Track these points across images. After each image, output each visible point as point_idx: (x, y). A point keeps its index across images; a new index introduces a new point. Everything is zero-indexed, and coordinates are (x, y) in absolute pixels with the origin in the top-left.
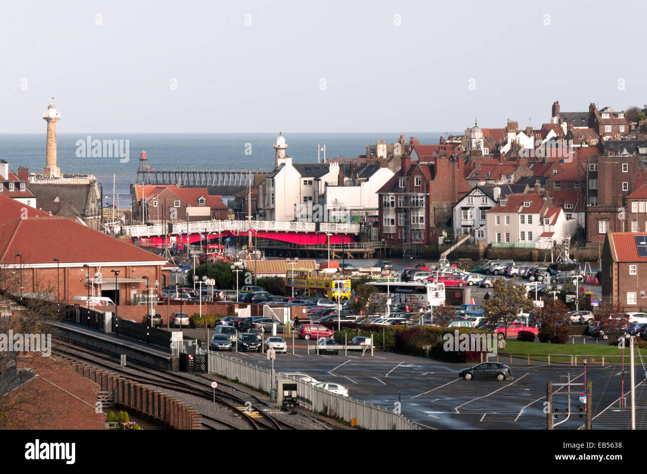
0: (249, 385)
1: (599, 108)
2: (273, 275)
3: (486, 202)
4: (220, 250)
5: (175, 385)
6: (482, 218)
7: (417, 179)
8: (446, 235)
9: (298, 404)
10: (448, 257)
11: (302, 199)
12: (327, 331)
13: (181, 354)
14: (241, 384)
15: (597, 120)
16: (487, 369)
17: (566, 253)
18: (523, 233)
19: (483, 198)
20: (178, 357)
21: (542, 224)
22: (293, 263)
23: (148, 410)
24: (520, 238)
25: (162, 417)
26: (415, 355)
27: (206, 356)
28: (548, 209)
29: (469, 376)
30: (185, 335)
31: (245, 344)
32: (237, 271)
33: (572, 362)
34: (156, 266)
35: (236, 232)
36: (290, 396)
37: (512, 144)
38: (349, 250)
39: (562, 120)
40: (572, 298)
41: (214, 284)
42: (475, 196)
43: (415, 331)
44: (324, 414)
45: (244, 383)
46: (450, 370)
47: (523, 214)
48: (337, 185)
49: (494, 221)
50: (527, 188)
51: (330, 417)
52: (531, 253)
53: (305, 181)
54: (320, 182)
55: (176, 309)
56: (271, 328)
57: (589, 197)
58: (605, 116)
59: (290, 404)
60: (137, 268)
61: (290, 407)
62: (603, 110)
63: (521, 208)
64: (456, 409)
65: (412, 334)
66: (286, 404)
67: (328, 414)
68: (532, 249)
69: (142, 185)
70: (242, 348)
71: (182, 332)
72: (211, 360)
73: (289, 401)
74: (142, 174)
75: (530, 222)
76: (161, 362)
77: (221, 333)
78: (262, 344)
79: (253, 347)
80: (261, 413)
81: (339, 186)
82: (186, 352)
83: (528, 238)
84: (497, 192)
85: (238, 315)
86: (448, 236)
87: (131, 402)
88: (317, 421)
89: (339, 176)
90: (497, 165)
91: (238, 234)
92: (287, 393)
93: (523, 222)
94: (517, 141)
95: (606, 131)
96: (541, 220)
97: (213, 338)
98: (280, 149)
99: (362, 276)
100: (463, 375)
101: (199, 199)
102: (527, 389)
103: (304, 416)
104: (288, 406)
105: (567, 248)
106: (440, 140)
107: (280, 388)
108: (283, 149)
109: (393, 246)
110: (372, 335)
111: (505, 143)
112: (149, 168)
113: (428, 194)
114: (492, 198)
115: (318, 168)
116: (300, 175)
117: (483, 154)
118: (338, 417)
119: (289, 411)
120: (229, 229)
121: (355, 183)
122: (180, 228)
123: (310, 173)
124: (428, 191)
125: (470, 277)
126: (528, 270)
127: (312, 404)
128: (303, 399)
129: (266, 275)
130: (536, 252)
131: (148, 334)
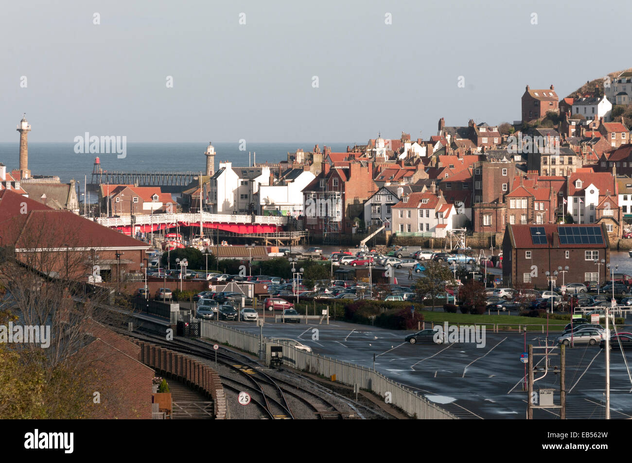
0: (238, 347)
1: (477, 123)
2: (232, 258)
3: (391, 199)
4: (178, 238)
5: (178, 347)
6: (388, 212)
7: (335, 180)
8: (359, 226)
9: (282, 363)
10: (367, 243)
11: (240, 196)
12: (287, 303)
13: (178, 322)
14: (230, 346)
15: (476, 133)
16: (428, 335)
17: (462, 243)
18: (422, 225)
19: (389, 196)
20: (176, 324)
21: (437, 217)
22: (250, 248)
23: (165, 367)
24: (419, 229)
25: (179, 373)
26: (362, 324)
27: (199, 324)
28: (442, 205)
29: (413, 341)
30: (181, 307)
31: (225, 314)
32: (207, 254)
33: (494, 330)
34: (141, 250)
35: (187, 223)
36: (277, 356)
37: (408, 152)
38: (279, 237)
39: (446, 133)
40: (479, 278)
41: (187, 265)
42: (382, 195)
43: (361, 304)
44: (306, 371)
45: (234, 346)
46: (395, 335)
47: (422, 209)
48: (268, 185)
49: (398, 215)
50: (425, 188)
51: (312, 373)
52: (428, 241)
53: (242, 182)
54: (254, 182)
55: (160, 285)
56: (240, 301)
57: (475, 195)
58: (483, 130)
59: (277, 363)
60: (126, 252)
61: (277, 365)
62: (480, 125)
63: (420, 204)
64: (411, 367)
65: (359, 306)
66: (274, 363)
67: (310, 371)
68: (429, 238)
69: (107, 184)
70: (222, 318)
71: (178, 304)
72: (203, 327)
73: (276, 360)
74: (96, 175)
75: (428, 216)
76: (161, 329)
77: (203, 305)
78: (238, 314)
79: (231, 316)
80: (254, 370)
81: (270, 185)
82: (182, 320)
83: (425, 229)
84: (401, 192)
85: (211, 290)
86: (360, 227)
87: (150, 361)
88: (302, 377)
89: (270, 178)
90: (399, 170)
91: (189, 225)
92: (274, 354)
93: (422, 216)
94: (412, 150)
95: (483, 142)
96: (437, 214)
97: (198, 309)
98: (210, 156)
99: (305, 259)
100: (408, 339)
101: (154, 196)
102: (463, 352)
103: (291, 373)
104: (275, 364)
105: (463, 238)
106: (348, 148)
107: (268, 350)
108: (212, 155)
109: (315, 235)
110: (328, 307)
111: (402, 151)
112: (101, 170)
113: (344, 193)
114: (396, 196)
115: (253, 171)
116: (238, 177)
117: (386, 160)
118: (319, 374)
119: (276, 368)
120: (181, 221)
121: (282, 184)
122: (141, 219)
123: (246, 175)
124: (344, 190)
125: (388, 260)
126: (434, 255)
127: (295, 363)
128: (287, 359)
129: (226, 258)
130: (432, 240)
131: (148, 305)
